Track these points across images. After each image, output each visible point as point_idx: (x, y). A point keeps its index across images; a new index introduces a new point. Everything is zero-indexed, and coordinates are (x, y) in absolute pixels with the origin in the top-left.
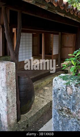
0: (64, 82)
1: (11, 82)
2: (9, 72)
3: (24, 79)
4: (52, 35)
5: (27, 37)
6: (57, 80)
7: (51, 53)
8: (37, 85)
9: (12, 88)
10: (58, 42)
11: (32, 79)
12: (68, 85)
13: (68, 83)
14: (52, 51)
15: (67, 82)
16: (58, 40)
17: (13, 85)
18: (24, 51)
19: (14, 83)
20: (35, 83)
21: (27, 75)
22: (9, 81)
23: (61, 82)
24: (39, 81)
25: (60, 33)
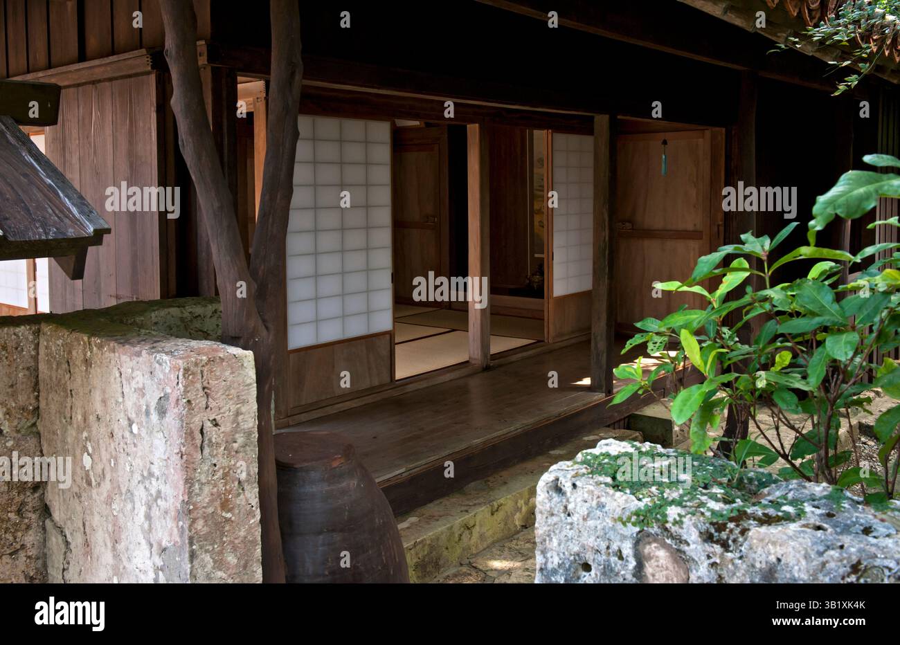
0: (623, 502)
1: (225, 505)
2: (208, 425)
3: (325, 487)
4: (540, 137)
5: (355, 152)
6: (567, 487)
7: (537, 278)
8: (428, 535)
9: (231, 559)
10: (589, 191)
11: (388, 489)
12: (654, 529)
13: (649, 510)
14: (542, 268)
15: (641, 505)
16: (589, 175)
17: (242, 533)
18: (329, 264)
19: (250, 514)
20: (413, 519)
21: (348, 451)
22: (203, 498)
23: (601, 506)
24: (445, 501)
25: (602, 121)
